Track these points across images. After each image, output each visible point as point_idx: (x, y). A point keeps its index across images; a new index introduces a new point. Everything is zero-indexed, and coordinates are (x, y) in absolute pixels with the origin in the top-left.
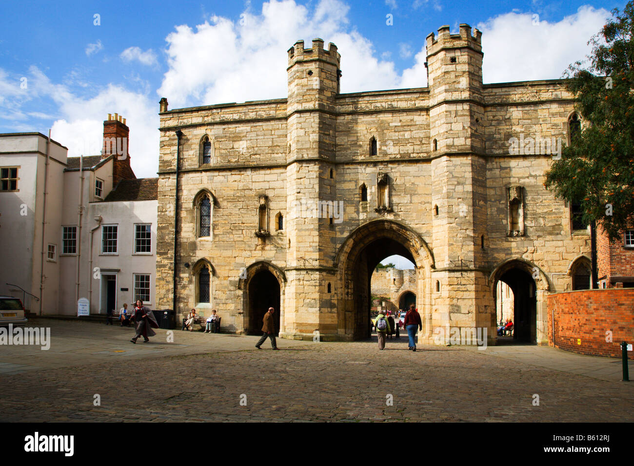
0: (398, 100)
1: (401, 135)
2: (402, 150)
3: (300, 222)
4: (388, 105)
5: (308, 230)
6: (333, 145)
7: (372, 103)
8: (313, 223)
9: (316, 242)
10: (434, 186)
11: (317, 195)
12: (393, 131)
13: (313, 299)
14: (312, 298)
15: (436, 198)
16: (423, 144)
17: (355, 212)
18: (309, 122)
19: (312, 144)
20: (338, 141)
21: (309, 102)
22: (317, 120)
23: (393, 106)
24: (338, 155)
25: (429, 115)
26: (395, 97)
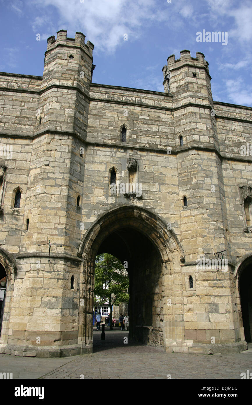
0: (146, 98)
1: (149, 128)
2: (150, 141)
3: (45, 198)
4: (138, 100)
5: (54, 208)
6: (85, 125)
7: (124, 96)
8: (60, 202)
9: (63, 224)
10: (181, 177)
11: (68, 171)
12: (142, 122)
13: (54, 297)
14: (53, 295)
15: (184, 189)
16: (169, 138)
17: (103, 195)
18: (65, 97)
19: (67, 119)
20: (90, 123)
21: (68, 80)
22: (74, 98)
23: (143, 102)
24: (89, 135)
25: (173, 115)
26: (143, 95)
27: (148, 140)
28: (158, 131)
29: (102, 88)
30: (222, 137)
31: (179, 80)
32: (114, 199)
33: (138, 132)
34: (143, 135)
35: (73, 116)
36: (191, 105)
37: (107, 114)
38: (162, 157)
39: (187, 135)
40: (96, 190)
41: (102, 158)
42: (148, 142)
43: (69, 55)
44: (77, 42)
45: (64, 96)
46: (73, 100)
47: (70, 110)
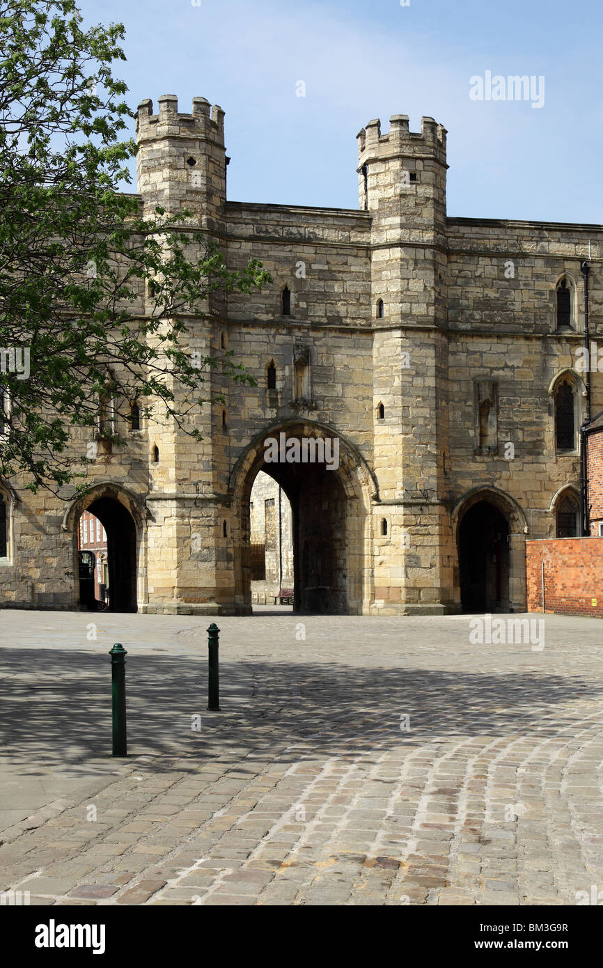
1: (328, 286)
12: (316, 277)
15: (381, 392)
16: (362, 304)
17: (259, 406)
23: (317, 236)
26: (319, 221)
27: (326, 310)
28: (343, 292)
30: (454, 292)
32: (275, 411)
33: (310, 296)
34: (318, 301)
38: (348, 339)
40: (247, 398)
41: (254, 347)
42: (326, 313)
43: (187, 157)
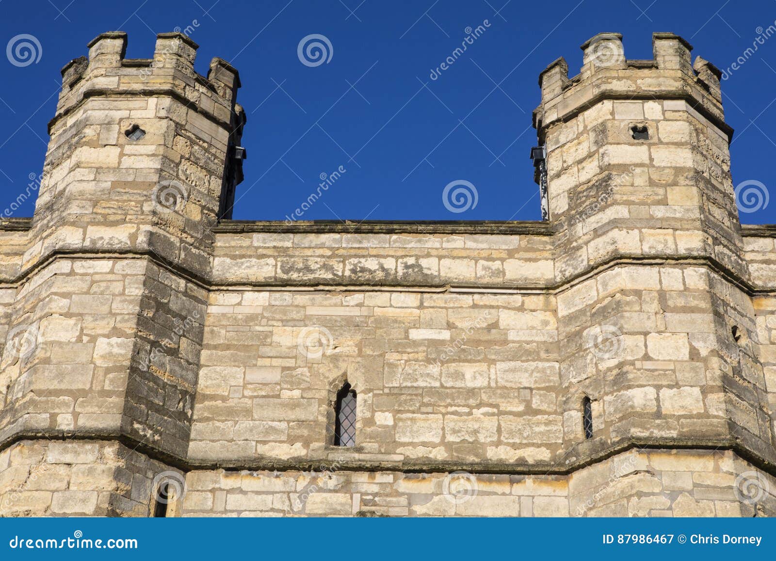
0: (444, 253)
1: (449, 375)
4: (407, 267)
6: (185, 393)
12: (421, 356)
18: (102, 293)
19: (101, 378)
20: (206, 381)
21: (114, 224)
22: (137, 291)
23: (425, 271)
24: (200, 432)
25: (555, 312)
26: (429, 245)
27: (443, 429)
28: (489, 387)
29: (261, 236)
31: (580, 162)
33: (403, 397)
34: (424, 409)
35: (127, 363)
36: (617, 259)
37: (275, 338)
38: (504, 494)
39: (607, 389)
42: (444, 436)
43: (126, 126)
44: (161, 72)
45: (95, 288)
46: (131, 302)
47: (114, 340)
